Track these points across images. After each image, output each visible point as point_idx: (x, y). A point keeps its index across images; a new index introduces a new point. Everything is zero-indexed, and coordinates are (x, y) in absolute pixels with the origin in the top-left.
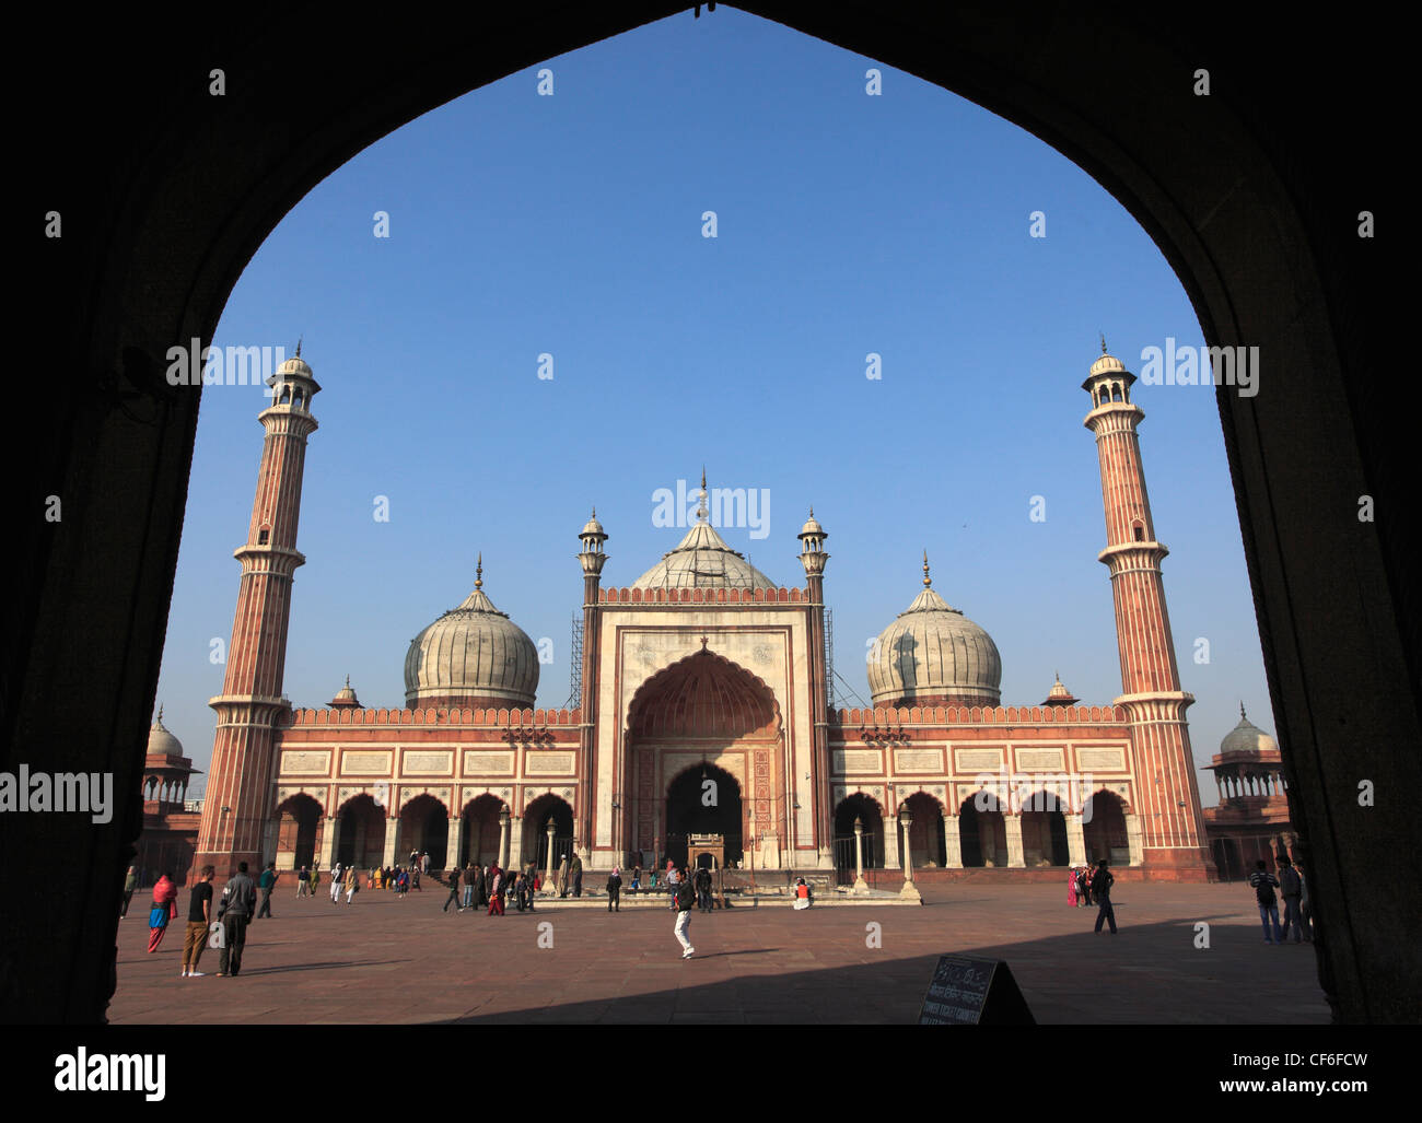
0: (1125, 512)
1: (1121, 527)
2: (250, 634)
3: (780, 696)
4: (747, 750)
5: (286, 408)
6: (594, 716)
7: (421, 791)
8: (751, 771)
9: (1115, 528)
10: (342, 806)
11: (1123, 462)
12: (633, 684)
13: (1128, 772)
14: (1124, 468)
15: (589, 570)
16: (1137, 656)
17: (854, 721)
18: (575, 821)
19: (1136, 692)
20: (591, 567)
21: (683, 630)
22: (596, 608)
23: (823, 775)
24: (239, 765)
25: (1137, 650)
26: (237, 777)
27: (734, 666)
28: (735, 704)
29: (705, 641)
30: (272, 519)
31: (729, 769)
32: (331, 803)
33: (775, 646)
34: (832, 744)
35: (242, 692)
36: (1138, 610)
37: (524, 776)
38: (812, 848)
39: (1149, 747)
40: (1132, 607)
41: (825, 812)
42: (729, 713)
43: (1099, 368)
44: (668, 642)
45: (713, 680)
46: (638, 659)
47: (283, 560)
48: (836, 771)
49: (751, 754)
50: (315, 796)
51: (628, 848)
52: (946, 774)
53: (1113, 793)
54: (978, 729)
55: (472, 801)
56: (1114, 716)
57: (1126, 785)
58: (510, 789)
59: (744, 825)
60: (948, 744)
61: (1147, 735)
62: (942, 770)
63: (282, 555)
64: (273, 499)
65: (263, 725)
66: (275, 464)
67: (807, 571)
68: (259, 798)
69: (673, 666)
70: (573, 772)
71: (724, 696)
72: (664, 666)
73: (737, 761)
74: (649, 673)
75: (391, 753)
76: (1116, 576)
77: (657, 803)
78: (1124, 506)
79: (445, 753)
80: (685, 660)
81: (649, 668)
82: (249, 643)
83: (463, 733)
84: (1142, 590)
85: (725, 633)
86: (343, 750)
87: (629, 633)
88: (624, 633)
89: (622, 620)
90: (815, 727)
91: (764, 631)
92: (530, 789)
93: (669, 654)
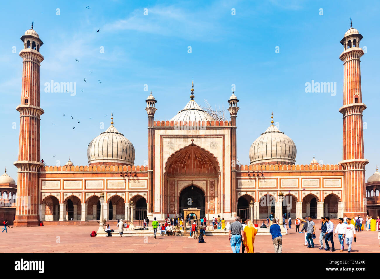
0: (352, 92)
1: (350, 98)
2: (25, 139)
3: (220, 160)
4: (207, 180)
5: (29, 50)
6: (153, 167)
7: (93, 194)
8: (209, 187)
9: (347, 98)
10: (65, 199)
11: (354, 72)
12: (167, 156)
13: (341, 187)
14: (354, 74)
15: (150, 114)
16: (350, 146)
17: (245, 169)
18: (147, 204)
19: (348, 159)
20: (150, 113)
21: (185, 136)
22: (153, 129)
23: (234, 188)
24: (27, 185)
25: (350, 144)
26: (26, 189)
27: (203, 149)
28: (203, 164)
29: (193, 141)
30: (29, 95)
31: (201, 186)
32: (62, 198)
33: (218, 142)
34: (238, 177)
35: (25, 159)
36: (353, 129)
37: (129, 189)
38: (230, 213)
39: (350, 179)
40: (350, 128)
41: (235, 200)
42: (201, 168)
43: (349, 33)
44: (179, 141)
45: (195, 155)
46: (169, 147)
47: (35, 111)
48: (239, 187)
49: (208, 181)
50: (56, 196)
51: (166, 212)
52: (277, 188)
53: (335, 195)
54: (290, 172)
55: (111, 198)
56: (338, 168)
57: (340, 192)
58: (124, 193)
59: (206, 205)
60: (279, 177)
61: (350, 174)
62: (276, 186)
63: (34, 109)
64: (28, 87)
65: (34, 172)
66: (27, 73)
67: (231, 115)
68: (35, 196)
69: (181, 149)
70: (146, 187)
71: (199, 161)
72: (178, 150)
73: (204, 184)
74: (173, 152)
75: (81, 181)
76: (346, 117)
77: (176, 198)
78: (352, 89)
79: (100, 181)
80: (186, 147)
81: (172, 150)
82: (25, 142)
84: (355, 122)
85: (200, 137)
86: (64, 180)
87: (165, 137)
88: (163, 137)
89: (162, 133)
90: (232, 171)
91: (214, 137)
92: (131, 193)
93: (179, 145)
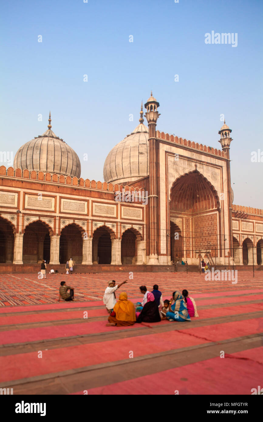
3: (219, 194)
7: (71, 222)
12: (172, 180)
21: (189, 159)
22: (157, 140)
27: (205, 179)
29: (196, 166)
32: (20, 224)
33: (217, 174)
37: (121, 218)
44: (183, 163)
46: (173, 169)
55: (98, 229)
58: (115, 224)
69: (186, 174)
70: (141, 218)
72: (182, 174)
74: (177, 176)
79: (83, 202)
80: (190, 173)
81: (177, 173)
83: (92, 193)
85: (203, 164)
86: (25, 193)
87: (170, 155)
88: (168, 155)
89: (167, 149)
90: (229, 209)
91: (214, 166)
92: (124, 225)
93: (184, 169)
